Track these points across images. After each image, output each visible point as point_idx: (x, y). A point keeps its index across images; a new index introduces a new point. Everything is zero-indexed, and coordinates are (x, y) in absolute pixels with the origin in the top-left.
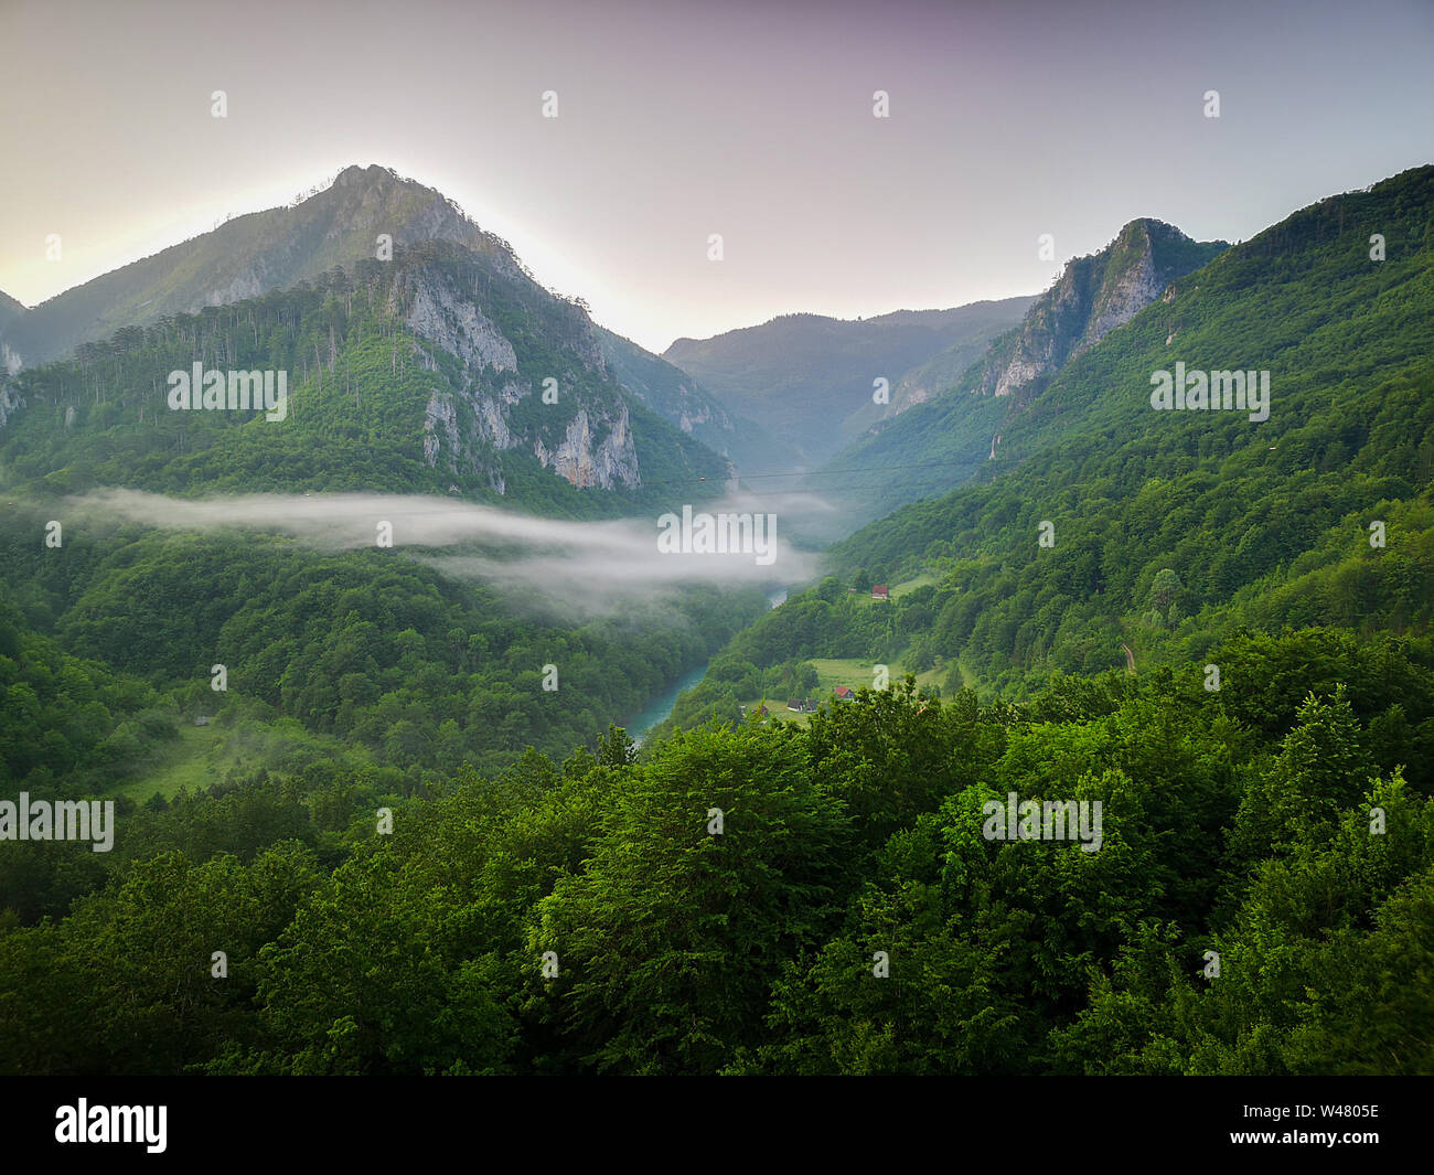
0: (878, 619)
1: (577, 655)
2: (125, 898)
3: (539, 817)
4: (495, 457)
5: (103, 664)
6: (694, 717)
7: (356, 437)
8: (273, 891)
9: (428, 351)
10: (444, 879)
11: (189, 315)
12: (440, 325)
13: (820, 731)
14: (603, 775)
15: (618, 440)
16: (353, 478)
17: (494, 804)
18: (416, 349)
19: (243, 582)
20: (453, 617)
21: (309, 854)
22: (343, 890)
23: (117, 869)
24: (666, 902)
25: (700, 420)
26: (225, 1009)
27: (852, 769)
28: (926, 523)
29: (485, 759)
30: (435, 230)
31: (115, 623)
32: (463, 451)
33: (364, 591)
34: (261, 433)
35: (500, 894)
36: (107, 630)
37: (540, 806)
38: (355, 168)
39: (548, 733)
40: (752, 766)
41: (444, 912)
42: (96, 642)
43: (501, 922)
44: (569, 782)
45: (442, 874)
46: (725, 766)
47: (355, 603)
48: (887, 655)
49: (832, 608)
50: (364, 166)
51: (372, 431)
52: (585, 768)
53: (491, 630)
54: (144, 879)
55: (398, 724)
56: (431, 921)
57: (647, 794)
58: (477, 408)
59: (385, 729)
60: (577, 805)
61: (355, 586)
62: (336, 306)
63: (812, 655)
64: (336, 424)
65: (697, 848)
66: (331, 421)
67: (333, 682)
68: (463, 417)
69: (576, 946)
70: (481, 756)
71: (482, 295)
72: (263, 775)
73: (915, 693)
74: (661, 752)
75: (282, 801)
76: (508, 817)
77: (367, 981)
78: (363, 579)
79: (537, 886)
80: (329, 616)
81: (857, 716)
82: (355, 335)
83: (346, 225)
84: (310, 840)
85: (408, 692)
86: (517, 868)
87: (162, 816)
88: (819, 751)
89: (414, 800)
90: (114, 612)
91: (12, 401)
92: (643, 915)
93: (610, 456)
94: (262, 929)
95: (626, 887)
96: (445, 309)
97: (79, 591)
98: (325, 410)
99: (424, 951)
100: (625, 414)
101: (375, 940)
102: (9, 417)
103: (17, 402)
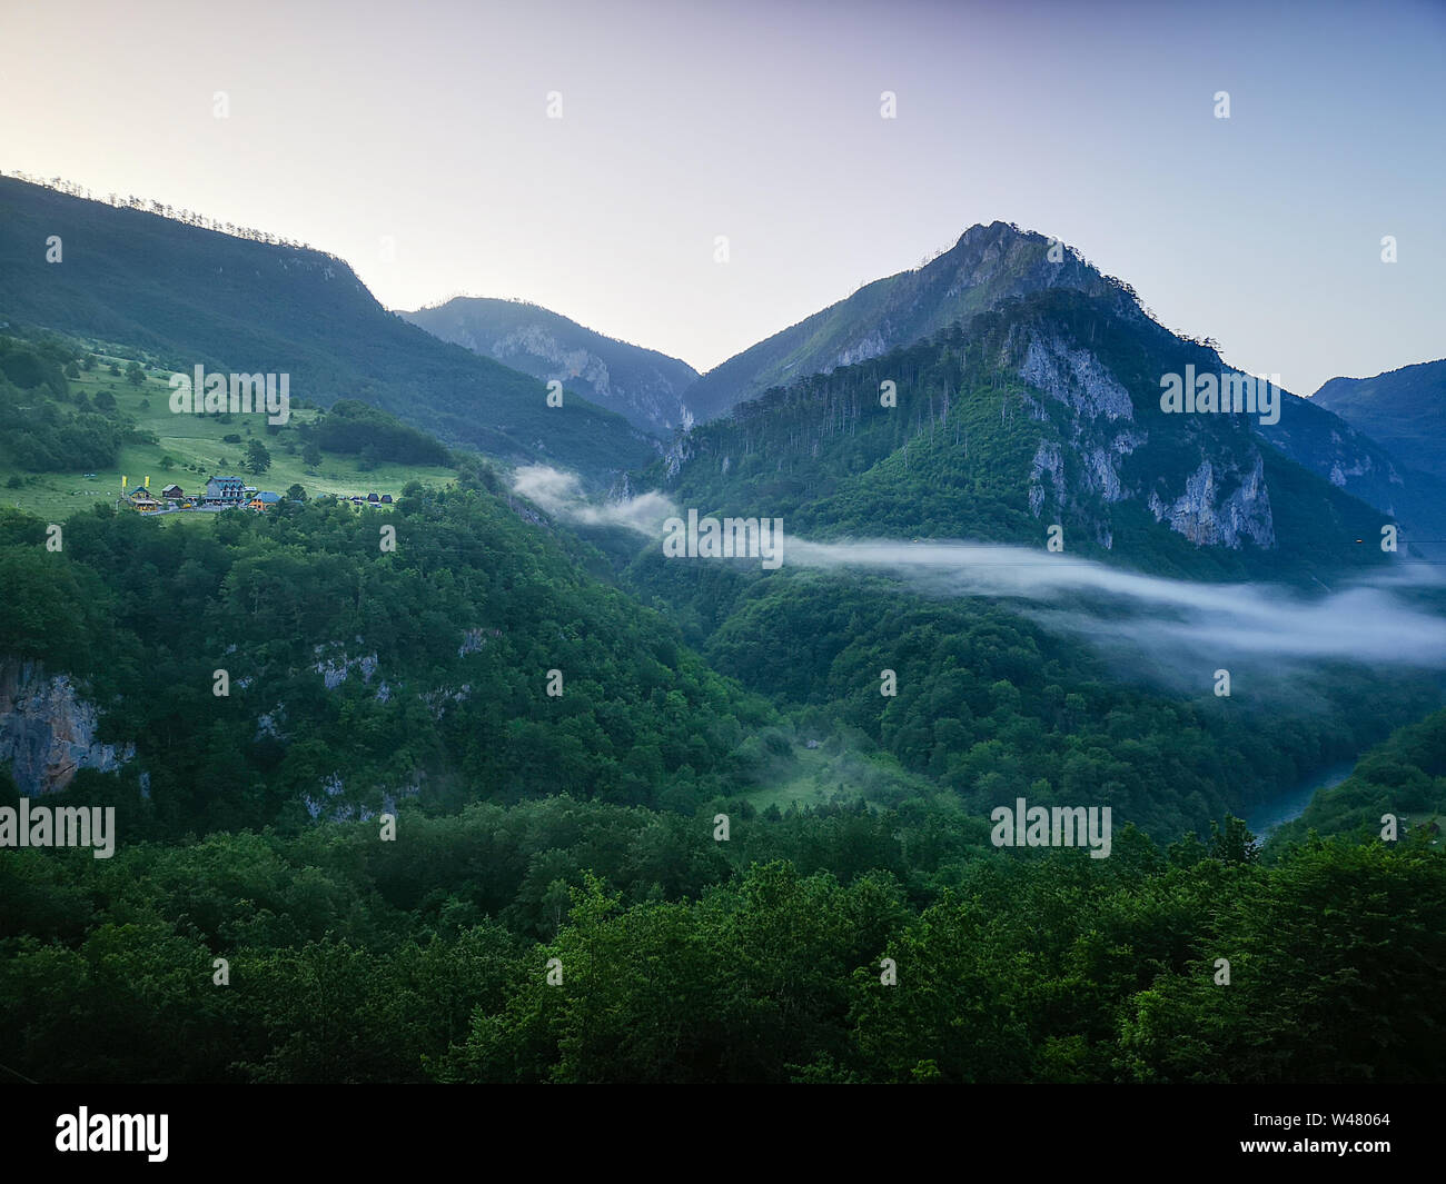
1: (1188, 730)
2: (744, 894)
3: (1137, 902)
4: (1104, 510)
5: (737, 682)
6: (1334, 822)
7: (962, 487)
8: (867, 918)
9: (1039, 400)
10: (1033, 944)
11: (823, 375)
12: (1052, 374)
14: (1215, 868)
15: (1249, 494)
16: (958, 526)
17: (1087, 877)
18: (1027, 399)
19: (854, 620)
20: (1050, 674)
21: (899, 888)
22: (931, 932)
23: (739, 866)
24: (1292, 1032)
25: (1357, 471)
26: (821, 1022)
30: (1053, 279)
31: (748, 647)
32: (1069, 502)
33: (963, 638)
34: (877, 482)
35: (1091, 974)
36: (743, 652)
37: (1139, 890)
38: (979, 226)
39: (1151, 810)
40: (1416, 894)
41: (1030, 980)
42: (733, 663)
43: (1093, 1005)
44: (1174, 870)
45: (1030, 940)
46: (1379, 887)
47: (953, 649)
50: (987, 223)
51: (978, 482)
52: (1194, 857)
53: (1085, 691)
54: (760, 880)
55: (989, 775)
56: (1016, 985)
57: (1272, 901)
58: (1086, 458)
59: (977, 778)
60: (1182, 897)
61: (955, 632)
62: (951, 360)
64: (945, 472)
65: (1335, 977)
66: (939, 471)
67: (928, 723)
68: (1072, 468)
69: (1178, 1054)
71: (1100, 341)
72: (862, 804)
74: (1291, 855)
75: (878, 832)
77: (950, 1029)
78: (961, 626)
79: (1133, 977)
80: (928, 658)
82: (967, 388)
83: (965, 282)
84: (901, 876)
85: (1000, 744)
86: (1111, 951)
87: (776, 825)
90: (749, 637)
91: (684, 453)
92: (1261, 1041)
93: (1238, 512)
94: (856, 952)
95: (1240, 1003)
96: (1059, 358)
97: (724, 616)
98: (936, 460)
99: (1009, 1014)
100: (1260, 465)
101: (960, 990)
102: (682, 466)
103: (688, 454)
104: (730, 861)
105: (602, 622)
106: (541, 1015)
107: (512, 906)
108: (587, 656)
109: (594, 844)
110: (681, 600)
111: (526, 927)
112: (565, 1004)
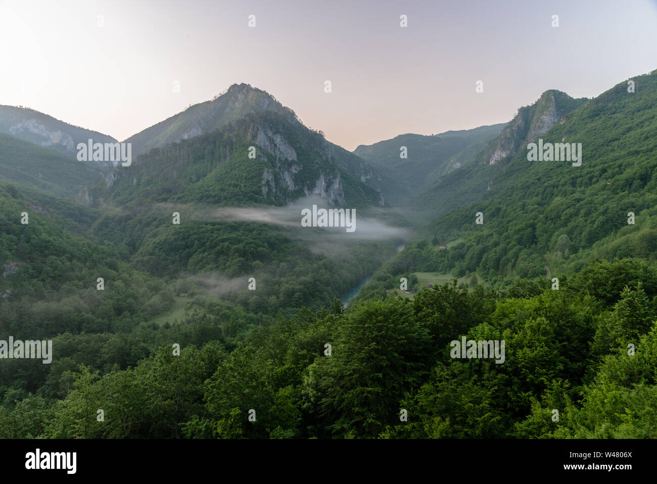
0: (442, 256)
1: (321, 271)
2: (156, 361)
3: (307, 334)
4: (289, 193)
5: (148, 273)
6: (368, 295)
7: (237, 187)
8: (209, 360)
9: (263, 153)
10: (272, 357)
11: (176, 143)
12: (267, 143)
13: (418, 301)
14: (332, 318)
15: (336, 186)
16: (236, 203)
17: (290, 329)
18: (259, 153)
21: (222, 346)
22: (235, 360)
23: (153, 350)
24: (357, 368)
25: (368, 177)
26: (193, 404)
27: (431, 316)
28: (461, 217)
29: (287, 311)
30: (265, 106)
31: (151, 258)
32: (277, 192)
33: (241, 246)
34: (202, 186)
35: (293, 363)
36: (149, 261)
37: (308, 330)
38: (236, 85)
39: (310, 301)
40: (391, 315)
41: (272, 369)
42: (145, 266)
43: (294, 374)
44: (319, 321)
45: (271, 355)
46: (381, 315)
47: (237, 250)
48: (446, 271)
49: (423, 252)
50: (239, 84)
51: (242, 185)
52: (325, 315)
54: (163, 354)
55: (254, 297)
56: (267, 372)
57: (350, 325)
58: (282, 175)
60: (322, 329)
61: (237, 244)
62: (229, 137)
63: (415, 271)
64: (229, 183)
65: (370, 347)
66: (227, 181)
68: (277, 178)
69: (323, 384)
70: (285, 309)
71: (284, 131)
72: (205, 316)
73: (457, 286)
74: (355, 309)
75: (212, 326)
76: (296, 334)
77: (244, 394)
78: (240, 241)
79: (307, 361)
80: (228, 255)
81: (433, 295)
83: (232, 107)
84: (222, 341)
86: (299, 353)
87: (168, 330)
88: (418, 309)
89: (260, 327)
90: (151, 254)
91: (115, 177)
92: (349, 373)
93: (333, 193)
94: (205, 374)
95: (342, 361)
96: (269, 137)
97: (139, 246)
98: (225, 177)
99: (265, 383)
100: (339, 176)
101: (246, 379)
102: (114, 182)
103: (116, 177)
104: (149, 348)
105: (79, 254)
106: (63, 431)
107: (44, 387)
108: (73, 270)
109: (84, 352)
110: (118, 241)
111: (51, 395)
112: (75, 423)
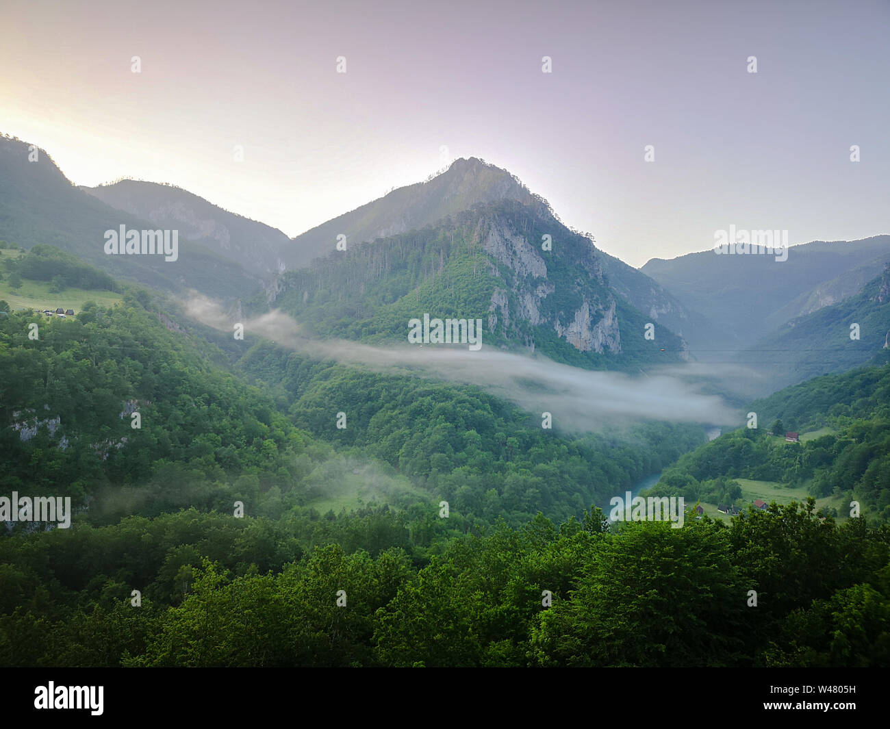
0: (789, 456)
1: (574, 458)
2: (310, 567)
3: (543, 558)
4: (530, 329)
5: (310, 433)
7: (450, 314)
8: (386, 577)
9: (495, 264)
10: (484, 587)
11: (368, 243)
12: (503, 249)
13: (739, 529)
14: (585, 537)
15: (608, 322)
17: (516, 545)
18: (488, 263)
19: (384, 393)
20: (499, 426)
21: (407, 558)
22: (424, 583)
23: (307, 550)
24: (623, 629)
25: (663, 311)
26: (356, 644)
27: (762, 558)
28: (829, 391)
29: (513, 516)
30: (504, 192)
31: (318, 411)
32: (511, 325)
33: (448, 405)
34: (400, 310)
35: (516, 603)
36: (313, 415)
37: (544, 551)
38: (462, 159)
39: (553, 505)
40: (688, 546)
41: (482, 608)
42: (308, 421)
43: (516, 621)
44: (563, 539)
45: (482, 584)
46: (669, 543)
47: (443, 411)
48: (796, 482)
49: (754, 445)
50: (467, 158)
51: (460, 311)
52: (574, 530)
53: (521, 436)
54: (320, 558)
55: (462, 487)
56: (473, 612)
57: (614, 554)
58: (521, 299)
59: (455, 489)
60: (567, 554)
61: (444, 401)
62: (445, 238)
63: (737, 475)
64: (440, 305)
65: (646, 596)
66: (437, 304)
67: (427, 456)
68: (512, 304)
69: (562, 646)
70: (509, 513)
71: (529, 231)
72: (386, 508)
73: (814, 511)
75: (395, 524)
76: (524, 555)
77: (434, 642)
78: (448, 397)
80: (428, 417)
81: (768, 522)
82: (454, 255)
83: (454, 192)
84: (409, 550)
85: (469, 468)
86: (527, 588)
87: (332, 523)
88: (738, 542)
89: (469, 536)
90: (318, 405)
91: (278, 288)
92: (607, 635)
93: (602, 332)
94: (378, 599)
95: (596, 613)
96: (506, 240)
97: (302, 392)
98: (435, 298)
99: (468, 629)
100: (613, 306)
101: (440, 617)
102: (277, 296)
103: (281, 289)
104: (303, 547)
105: (221, 395)
106: (171, 652)
107: (154, 584)
108: (210, 417)
109: (211, 541)
110: (275, 381)
111: (162, 598)
112: (187, 645)
